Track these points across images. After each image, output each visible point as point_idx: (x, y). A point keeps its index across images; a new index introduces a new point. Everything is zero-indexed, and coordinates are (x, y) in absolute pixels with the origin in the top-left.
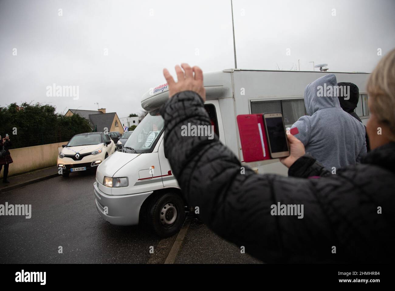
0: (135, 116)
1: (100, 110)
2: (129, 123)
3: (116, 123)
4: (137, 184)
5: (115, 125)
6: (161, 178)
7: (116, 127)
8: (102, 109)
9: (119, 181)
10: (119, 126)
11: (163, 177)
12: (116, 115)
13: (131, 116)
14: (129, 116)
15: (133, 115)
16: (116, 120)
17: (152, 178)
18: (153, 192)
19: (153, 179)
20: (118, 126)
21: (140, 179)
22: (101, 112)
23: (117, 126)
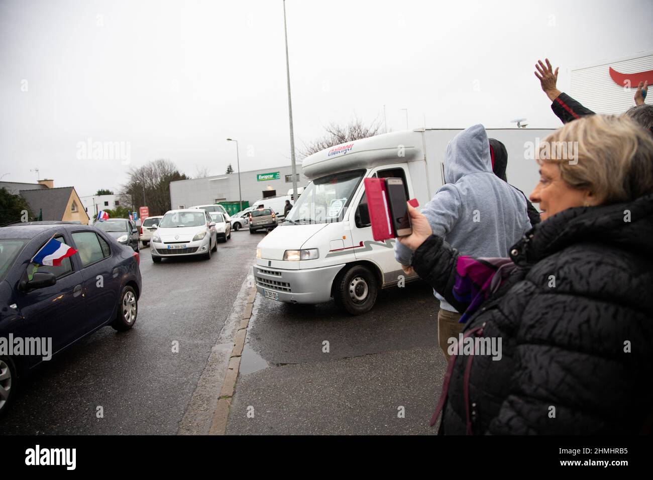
0: (108, 193)
1: (42, 183)
2: (97, 205)
3: (73, 206)
4: (328, 256)
5: (73, 209)
6: (352, 249)
7: (75, 212)
8: (46, 180)
9: (309, 253)
10: (79, 211)
11: (355, 248)
12: (73, 190)
13: (101, 193)
14: (97, 193)
15: (104, 191)
16: (74, 201)
17: (343, 249)
18: (345, 264)
19: (345, 250)
20: (77, 212)
21: (332, 251)
22: (44, 186)
23: (76, 210)
